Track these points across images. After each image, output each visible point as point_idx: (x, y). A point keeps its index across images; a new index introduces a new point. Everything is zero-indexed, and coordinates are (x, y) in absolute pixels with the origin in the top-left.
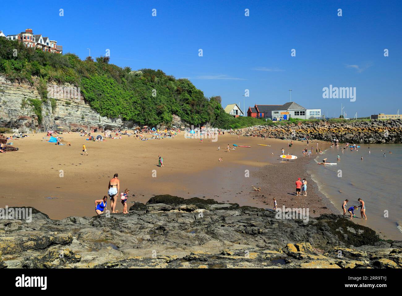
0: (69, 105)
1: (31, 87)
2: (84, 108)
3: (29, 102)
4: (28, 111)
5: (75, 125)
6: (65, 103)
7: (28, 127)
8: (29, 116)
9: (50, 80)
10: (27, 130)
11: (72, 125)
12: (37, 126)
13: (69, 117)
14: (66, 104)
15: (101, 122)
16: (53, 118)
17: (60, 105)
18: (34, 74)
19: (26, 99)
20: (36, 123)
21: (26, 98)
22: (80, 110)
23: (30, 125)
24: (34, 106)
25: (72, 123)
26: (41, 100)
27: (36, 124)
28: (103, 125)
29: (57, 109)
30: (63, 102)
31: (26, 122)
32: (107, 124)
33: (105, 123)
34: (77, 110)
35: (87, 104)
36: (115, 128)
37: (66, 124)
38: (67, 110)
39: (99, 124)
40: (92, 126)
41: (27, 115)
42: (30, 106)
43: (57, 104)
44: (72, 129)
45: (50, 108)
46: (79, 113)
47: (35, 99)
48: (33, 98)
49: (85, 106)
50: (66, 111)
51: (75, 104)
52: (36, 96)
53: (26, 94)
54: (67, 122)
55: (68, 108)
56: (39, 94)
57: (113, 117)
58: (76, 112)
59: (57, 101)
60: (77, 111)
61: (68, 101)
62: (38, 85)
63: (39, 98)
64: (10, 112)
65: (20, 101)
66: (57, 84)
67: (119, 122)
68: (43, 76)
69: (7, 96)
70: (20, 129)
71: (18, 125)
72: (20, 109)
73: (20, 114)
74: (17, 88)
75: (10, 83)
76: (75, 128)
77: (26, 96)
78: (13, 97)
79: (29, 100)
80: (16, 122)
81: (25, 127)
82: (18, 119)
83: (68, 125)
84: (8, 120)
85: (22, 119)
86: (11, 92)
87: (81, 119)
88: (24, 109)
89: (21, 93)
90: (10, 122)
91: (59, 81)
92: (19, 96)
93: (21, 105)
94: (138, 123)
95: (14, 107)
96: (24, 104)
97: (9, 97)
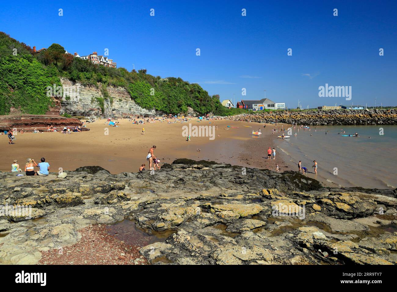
1: (97, 90)
3: (95, 99)
4: (95, 105)
5: (125, 114)
7: (96, 115)
8: (96, 108)
10: (95, 117)
12: (101, 115)
13: (121, 109)
14: (119, 100)
16: (112, 110)
18: (98, 81)
19: (94, 97)
20: (100, 113)
22: (128, 104)
23: (96, 114)
24: (99, 102)
25: (124, 113)
26: (103, 98)
27: (101, 114)
28: (143, 114)
29: (114, 104)
30: (117, 99)
31: (94, 112)
33: (145, 113)
34: (126, 104)
37: (119, 113)
38: (120, 104)
39: (141, 113)
40: (136, 114)
41: (95, 107)
42: (96, 102)
43: (114, 100)
44: (123, 116)
45: (109, 103)
46: (128, 106)
48: (98, 97)
49: (131, 101)
51: (125, 101)
52: (100, 96)
53: (94, 94)
55: (120, 103)
56: (102, 94)
57: (149, 109)
59: (114, 99)
60: (126, 105)
61: (121, 98)
62: (101, 88)
63: (102, 96)
64: (84, 106)
65: (90, 99)
66: (113, 88)
67: (153, 112)
68: (105, 82)
69: (82, 96)
70: (90, 116)
71: (89, 114)
72: (90, 104)
73: (90, 107)
74: (88, 91)
75: (84, 87)
76: (125, 116)
77: (94, 96)
78: (86, 96)
79: (95, 98)
80: (88, 112)
81: (93, 115)
82: (89, 110)
83: (121, 114)
84: (83, 111)
85: (92, 110)
86: (85, 93)
87: (129, 110)
88: (93, 104)
89: (90, 93)
90: (84, 113)
91: (115, 86)
92: (89, 95)
93: (91, 102)
94: (166, 113)
95: (87, 103)
96: (92, 101)
97: (83, 96)
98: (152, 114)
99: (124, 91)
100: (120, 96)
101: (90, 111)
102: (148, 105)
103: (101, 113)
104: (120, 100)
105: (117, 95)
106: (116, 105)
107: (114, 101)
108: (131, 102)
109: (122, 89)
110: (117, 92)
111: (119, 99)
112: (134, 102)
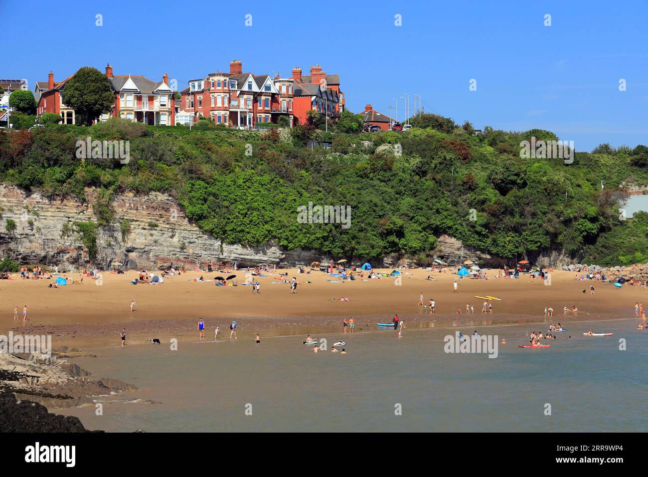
0: (156, 228)
1: (81, 205)
2: (187, 232)
3: (74, 227)
4: (72, 241)
5: (164, 260)
6: (147, 224)
7: (73, 263)
8: (72, 247)
9: (120, 190)
10: (71, 267)
11: (160, 259)
12: (87, 262)
13: (154, 247)
14: (149, 226)
15: (225, 254)
16: (124, 249)
17: (138, 228)
18: (89, 185)
19: (71, 223)
20: (85, 257)
21: (71, 221)
22: (177, 235)
23: (75, 261)
24: (82, 233)
25: (160, 256)
26: (96, 222)
27: (86, 259)
28: (232, 258)
29: (132, 236)
30: (143, 224)
31: (68, 256)
32: (242, 257)
33: (236, 255)
34: (171, 234)
35: (194, 225)
36: (264, 264)
37: (148, 259)
38: (152, 235)
39: (221, 257)
40: (203, 260)
41: (70, 245)
42: (75, 233)
43: (132, 227)
44: (159, 265)
45: (119, 235)
46: (175, 239)
47: (87, 222)
48: (83, 221)
49: (189, 227)
50: (150, 238)
51: (167, 226)
52: (90, 218)
53: (71, 215)
54: (151, 255)
55: (153, 232)
56: (95, 214)
57: (257, 245)
58: (169, 239)
59: (134, 223)
60: (172, 237)
61: (154, 221)
62: (95, 200)
63: (95, 220)
64: (46, 242)
65: (60, 227)
66: (135, 196)
67: (274, 253)
68: (107, 186)
69: (42, 220)
70: (60, 266)
71: (57, 261)
72: (59, 238)
73: (59, 245)
74: (57, 208)
75: (47, 201)
76: (165, 265)
77: (70, 219)
78: (50, 221)
79: (75, 224)
80: (53, 256)
81: (67, 264)
82: (56, 251)
83: (152, 259)
84: (43, 254)
85: (63, 251)
86: (49, 214)
87: (178, 250)
88: (66, 237)
89: (62, 214)
90: (45, 257)
91: (138, 191)
92: (59, 219)
93: (61, 233)
94: (329, 255)
95: (52, 235)
96: (65, 231)
97: (45, 221)
98: (265, 259)
99: (168, 202)
100: (154, 215)
101: (58, 253)
102: (248, 236)
103: (88, 259)
104: (153, 226)
105: (145, 212)
106: (138, 238)
107: (135, 228)
108: (189, 231)
109: (162, 197)
110: (145, 207)
111: (149, 223)
112: (197, 228)
